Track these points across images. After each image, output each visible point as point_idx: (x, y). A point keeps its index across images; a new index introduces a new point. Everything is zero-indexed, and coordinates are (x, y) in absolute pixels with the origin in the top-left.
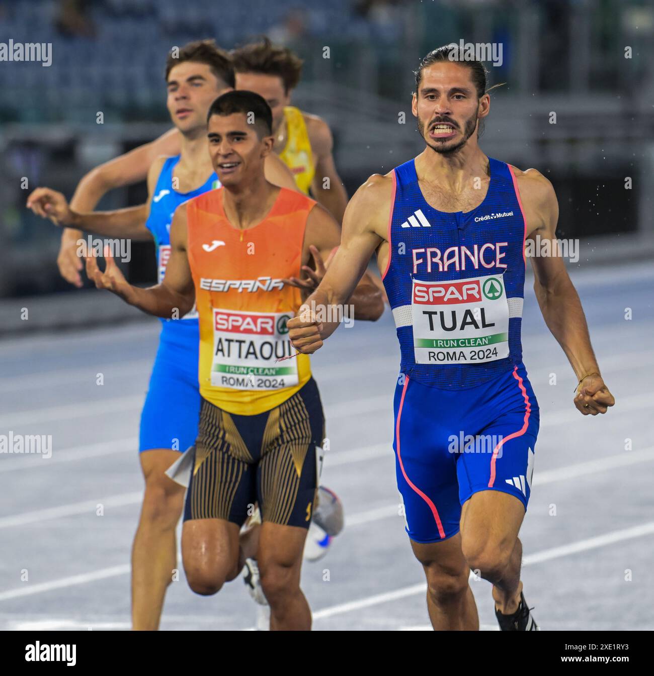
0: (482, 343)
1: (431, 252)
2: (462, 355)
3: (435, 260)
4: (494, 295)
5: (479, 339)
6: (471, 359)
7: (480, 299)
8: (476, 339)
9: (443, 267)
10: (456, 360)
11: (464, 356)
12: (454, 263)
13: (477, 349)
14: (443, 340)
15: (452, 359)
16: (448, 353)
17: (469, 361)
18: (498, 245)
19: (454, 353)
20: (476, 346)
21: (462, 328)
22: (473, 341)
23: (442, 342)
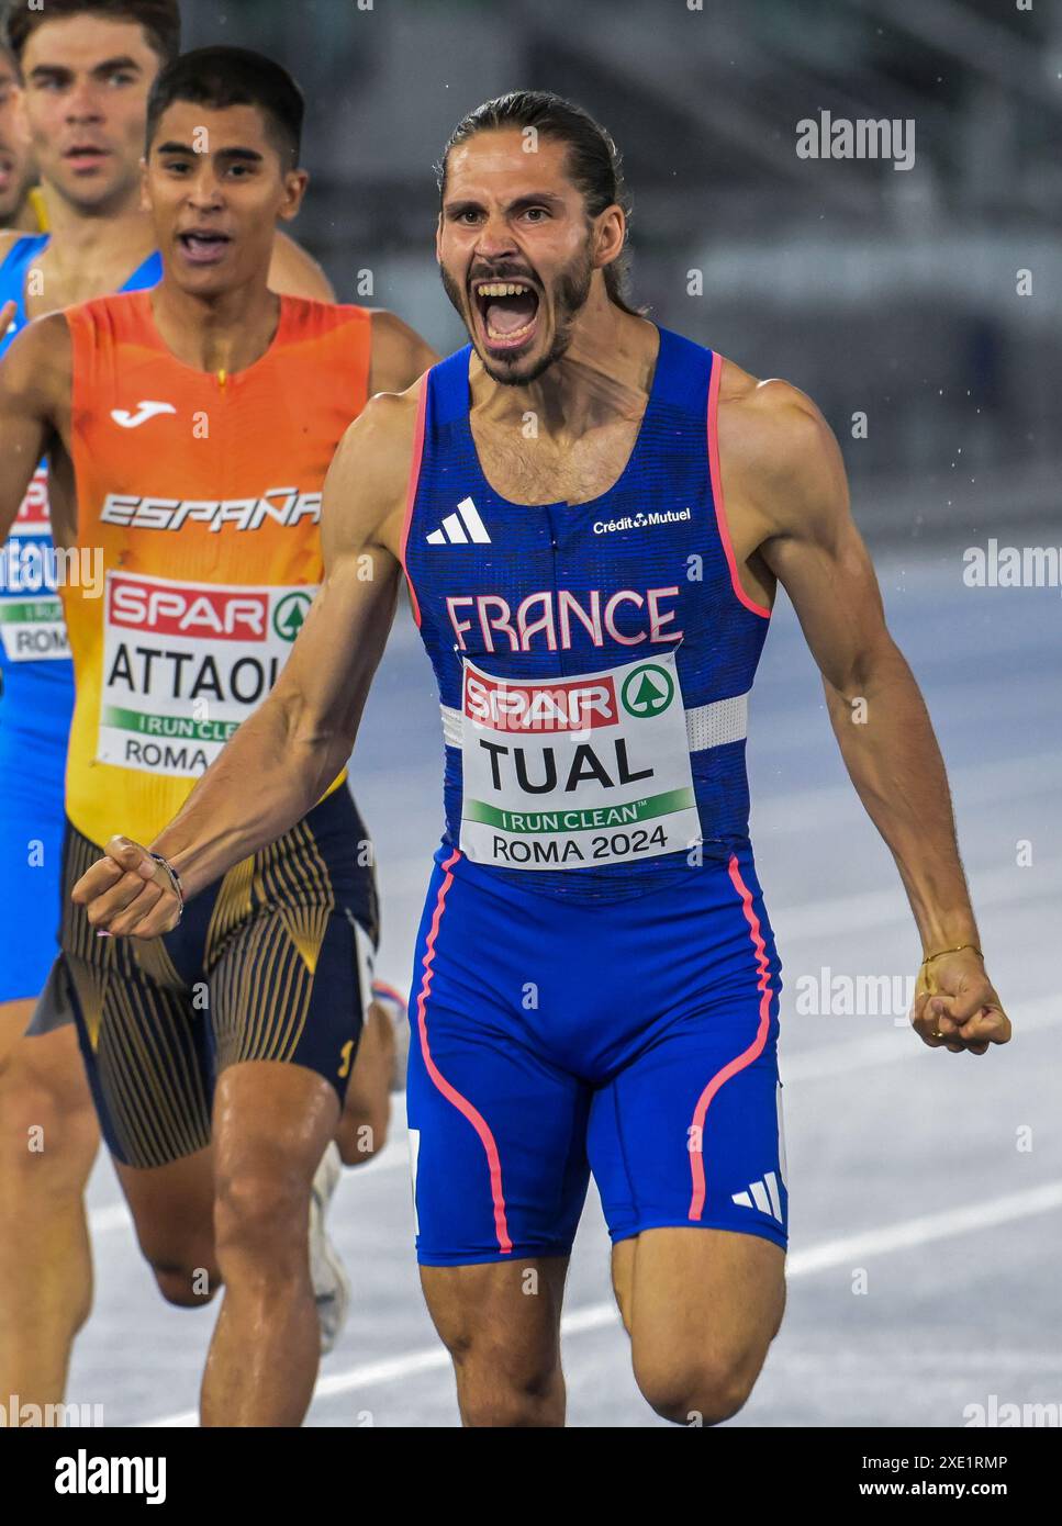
0: (622, 817)
1: (488, 607)
2: (571, 848)
3: (497, 625)
4: (650, 705)
5: (614, 811)
6: (596, 856)
7: (614, 720)
8: (606, 811)
9: (520, 642)
10: (556, 860)
11: (576, 851)
12: (543, 632)
13: (609, 833)
14: (524, 816)
15: (547, 859)
16: (537, 845)
17: (589, 862)
18: (653, 595)
19: (553, 845)
20: (606, 826)
21: (571, 786)
22: (598, 815)
23: (522, 820)
